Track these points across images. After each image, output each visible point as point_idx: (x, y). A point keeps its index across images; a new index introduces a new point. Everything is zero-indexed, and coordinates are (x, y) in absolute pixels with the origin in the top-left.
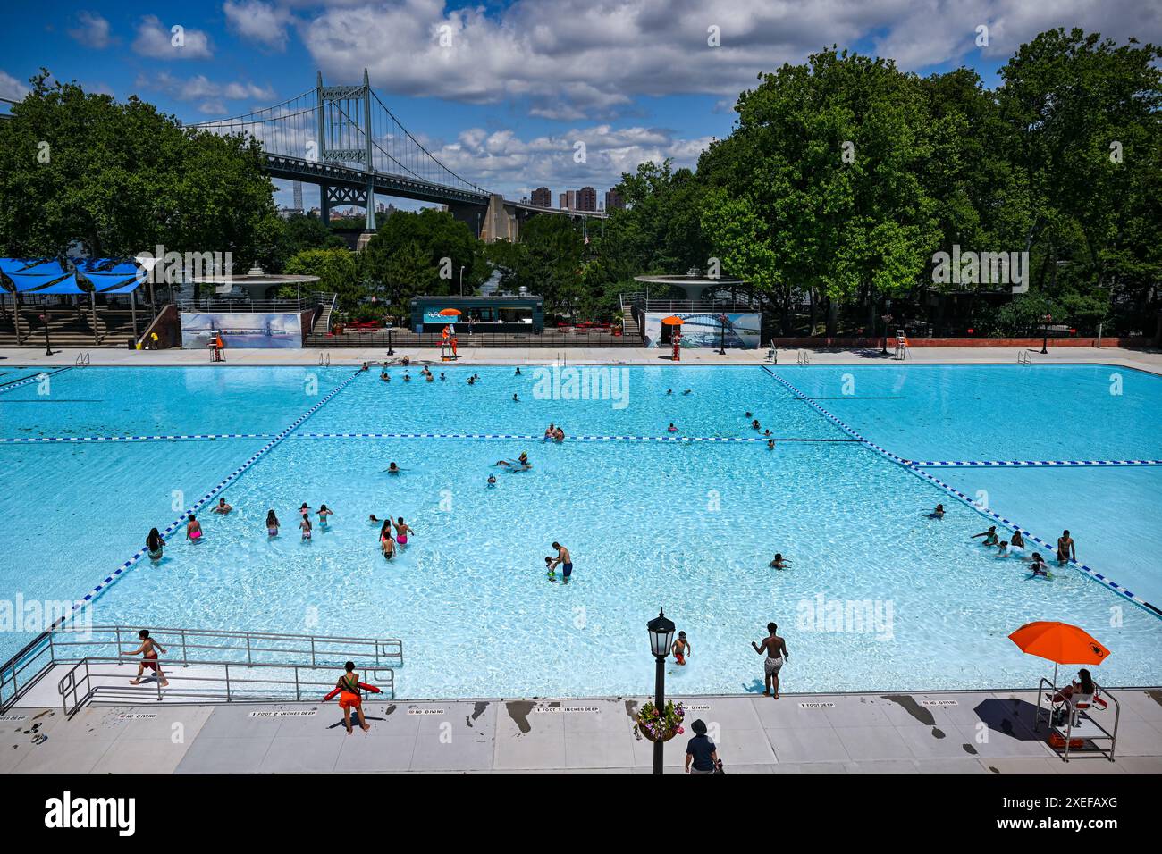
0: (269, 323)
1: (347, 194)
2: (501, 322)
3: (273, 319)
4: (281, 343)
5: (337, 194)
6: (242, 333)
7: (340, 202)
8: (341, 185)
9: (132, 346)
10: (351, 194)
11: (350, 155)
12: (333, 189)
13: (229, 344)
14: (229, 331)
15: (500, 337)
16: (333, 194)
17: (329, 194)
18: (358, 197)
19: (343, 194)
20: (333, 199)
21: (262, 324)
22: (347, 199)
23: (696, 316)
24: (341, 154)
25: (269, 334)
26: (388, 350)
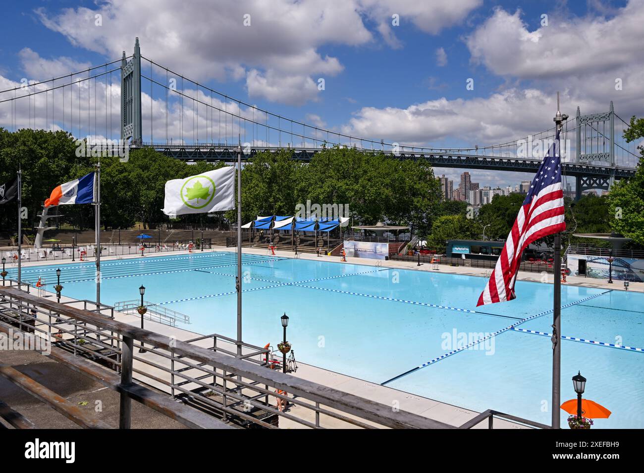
0: (376, 248)
1: (595, 182)
3: (377, 245)
4: (379, 256)
5: (588, 182)
6: (365, 251)
7: (590, 186)
8: (590, 176)
9: (326, 254)
10: (598, 182)
11: (600, 157)
12: (585, 179)
13: (360, 256)
14: (360, 250)
16: (585, 182)
17: (582, 182)
18: (603, 183)
19: (592, 182)
20: (585, 185)
21: (373, 248)
22: (595, 185)
24: (592, 157)
25: (376, 253)
26: (417, 263)
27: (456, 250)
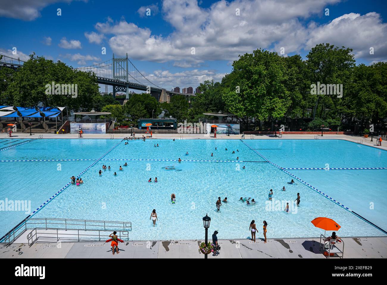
1: (121, 88)
2: (164, 126)
3: (97, 125)
4: (99, 132)
5: (118, 88)
6: (88, 129)
7: (119, 91)
8: (119, 86)
9: (55, 133)
10: (122, 88)
11: (122, 77)
12: (117, 87)
14: (84, 128)
15: (164, 130)
16: (117, 88)
17: (115, 88)
18: (124, 89)
19: (119, 88)
20: (117, 90)
21: (94, 126)
22: (121, 90)
23: (221, 125)
24: (119, 77)
25: (96, 129)
26: (131, 134)
27: (144, 125)
